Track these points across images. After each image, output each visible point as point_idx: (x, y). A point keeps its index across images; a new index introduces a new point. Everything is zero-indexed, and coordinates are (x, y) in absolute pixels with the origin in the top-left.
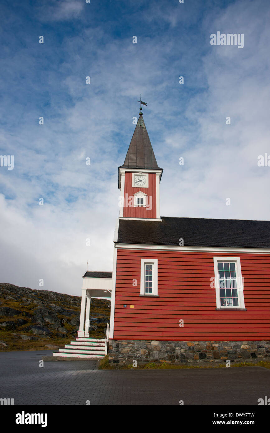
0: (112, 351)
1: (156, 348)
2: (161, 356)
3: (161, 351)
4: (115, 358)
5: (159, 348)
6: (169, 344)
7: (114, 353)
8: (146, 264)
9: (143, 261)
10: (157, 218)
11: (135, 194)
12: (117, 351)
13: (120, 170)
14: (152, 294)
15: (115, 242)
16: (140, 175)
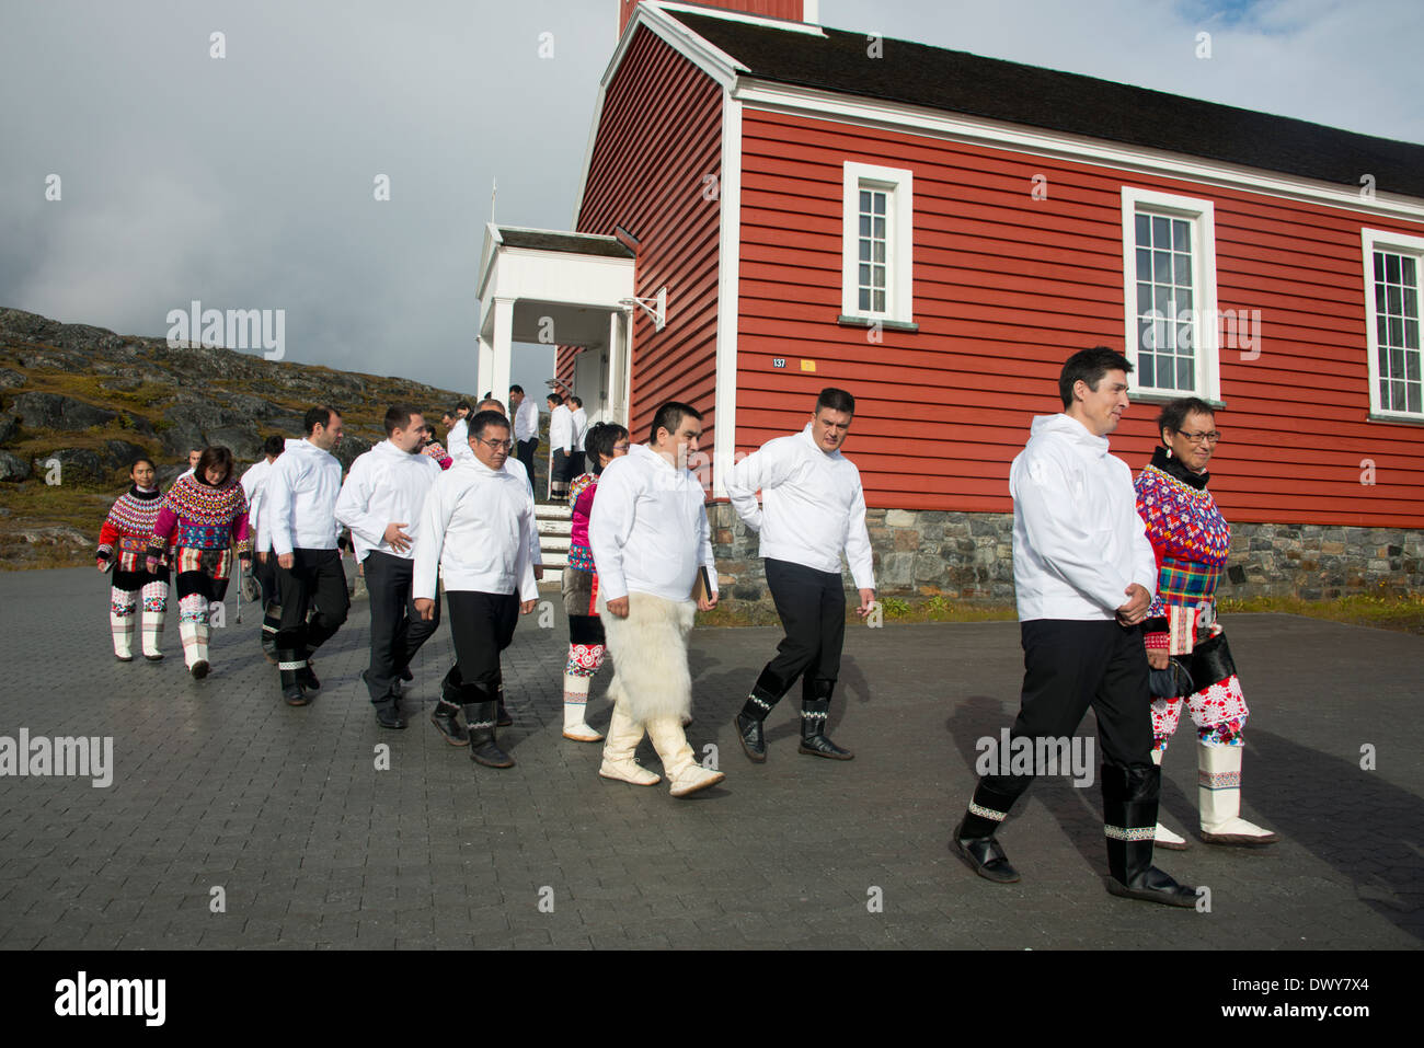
0: (730, 549)
1: (906, 541)
2: (923, 574)
3: (923, 551)
4: (741, 580)
5: (916, 538)
6: (949, 525)
7: (739, 561)
8: (860, 185)
9: (854, 172)
10: (805, 21)
12: (752, 551)
14: (886, 316)
15: (738, 72)
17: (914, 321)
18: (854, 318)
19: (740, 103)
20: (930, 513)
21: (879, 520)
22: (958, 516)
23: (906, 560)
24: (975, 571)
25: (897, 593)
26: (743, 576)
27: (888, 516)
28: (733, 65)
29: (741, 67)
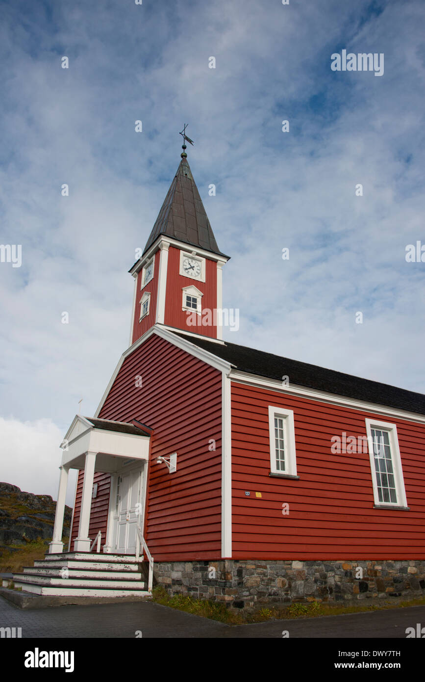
0: (231, 582)
1: (300, 576)
2: (308, 591)
3: (307, 580)
4: (236, 598)
5: (304, 574)
6: (317, 567)
7: (234, 588)
8: (275, 416)
9: (273, 410)
10: (217, 338)
11: (183, 288)
12: (240, 583)
13: (162, 239)
14: (286, 472)
15: (232, 367)
16: (193, 258)
17: (298, 475)
18: (276, 474)
19: (230, 379)
20: (309, 562)
21: (289, 566)
22: (319, 563)
23: (301, 585)
24: (328, 588)
25: (298, 601)
26: (237, 596)
27: (293, 564)
28: (230, 364)
29: (233, 365)
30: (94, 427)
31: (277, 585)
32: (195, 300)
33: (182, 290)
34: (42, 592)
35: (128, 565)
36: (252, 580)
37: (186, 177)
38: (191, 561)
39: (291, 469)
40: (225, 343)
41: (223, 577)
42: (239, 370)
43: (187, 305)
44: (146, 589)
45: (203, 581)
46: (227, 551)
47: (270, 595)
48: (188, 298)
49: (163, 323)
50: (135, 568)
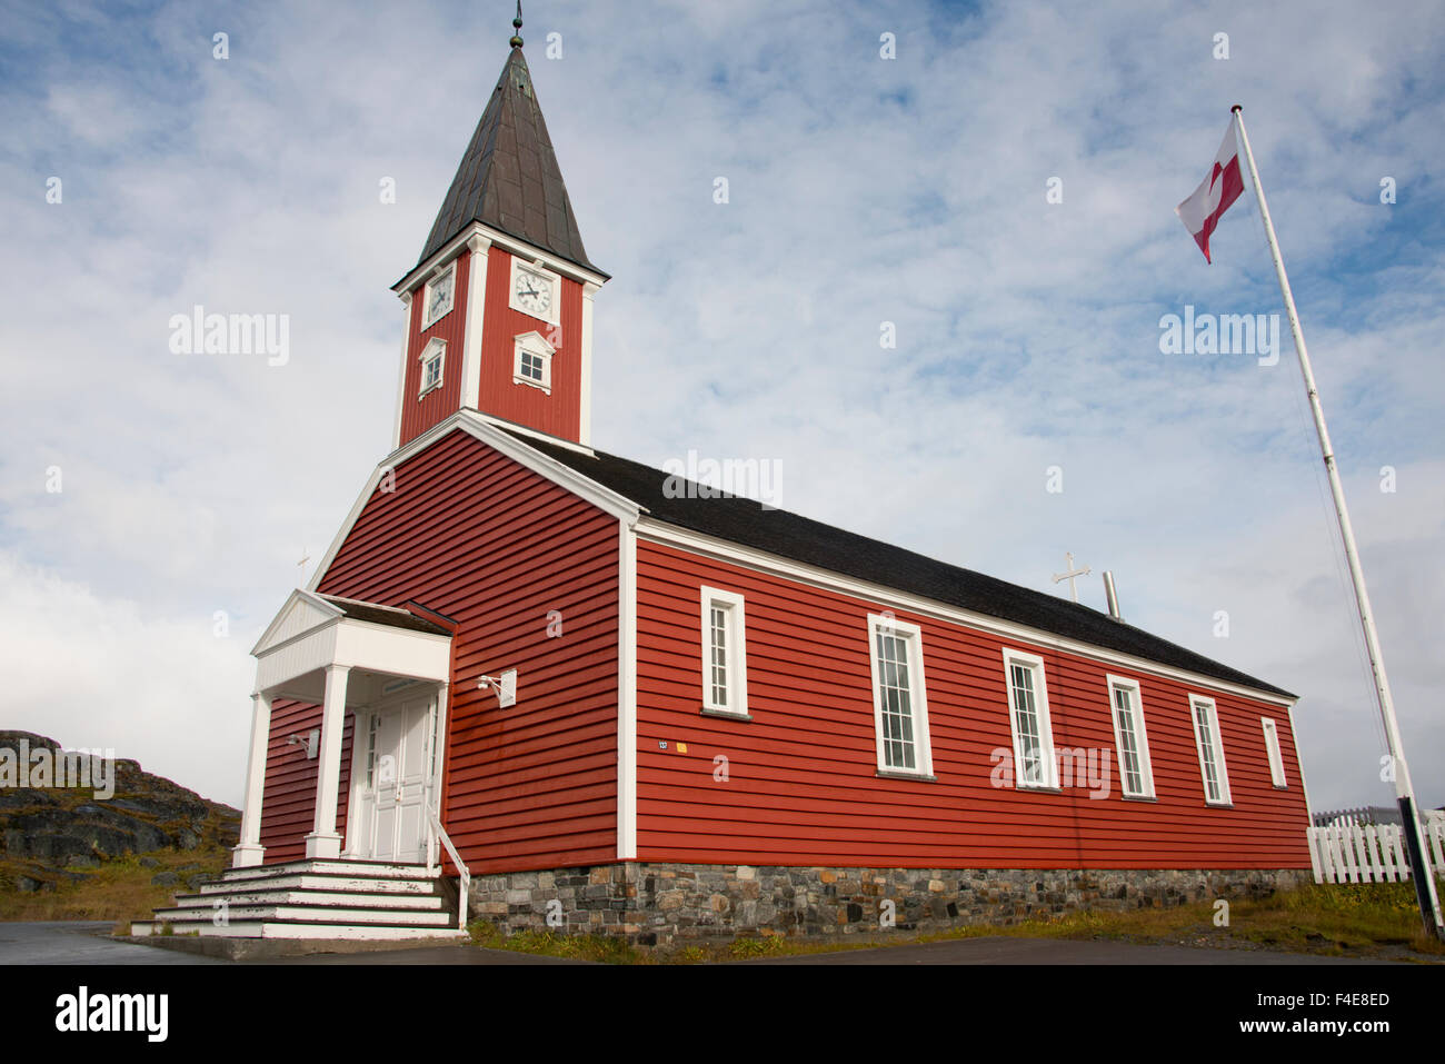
0: (635, 902)
1: (750, 892)
2: (762, 918)
3: (761, 898)
4: (643, 929)
5: (757, 889)
6: (779, 878)
7: (640, 912)
8: (713, 604)
9: (708, 593)
10: (581, 442)
11: (517, 337)
12: (651, 903)
13: (477, 230)
14: (728, 708)
15: (641, 512)
16: (535, 274)
17: (749, 714)
18: (710, 710)
19: (635, 534)
20: (764, 868)
21: (732, 875)
22: (783, 871)
23: (751, 907)
24: (796, 914)
25: (747, 935)
26: (644, 925)
27: (738, 871)
28: (638, 506)
29: (643, 508)
30: (344, 616)
31: (712, 907)
32: (538, 362)
33: (514, 340)
34: (263, 932)
35: (414, 883)
36: (670, 897)
37: (522, 93)
38: (552, 870)
39: (737, 702)
40: (596, 453)
41: (621, 893)
42: (654, 517)
43: (523, 373)
44: (454, 925)
45: (579, 903)
46: (628, 847)
47: (700, 924)
48: (526, 358)
49: (476, 408)
50: (429, 888)
